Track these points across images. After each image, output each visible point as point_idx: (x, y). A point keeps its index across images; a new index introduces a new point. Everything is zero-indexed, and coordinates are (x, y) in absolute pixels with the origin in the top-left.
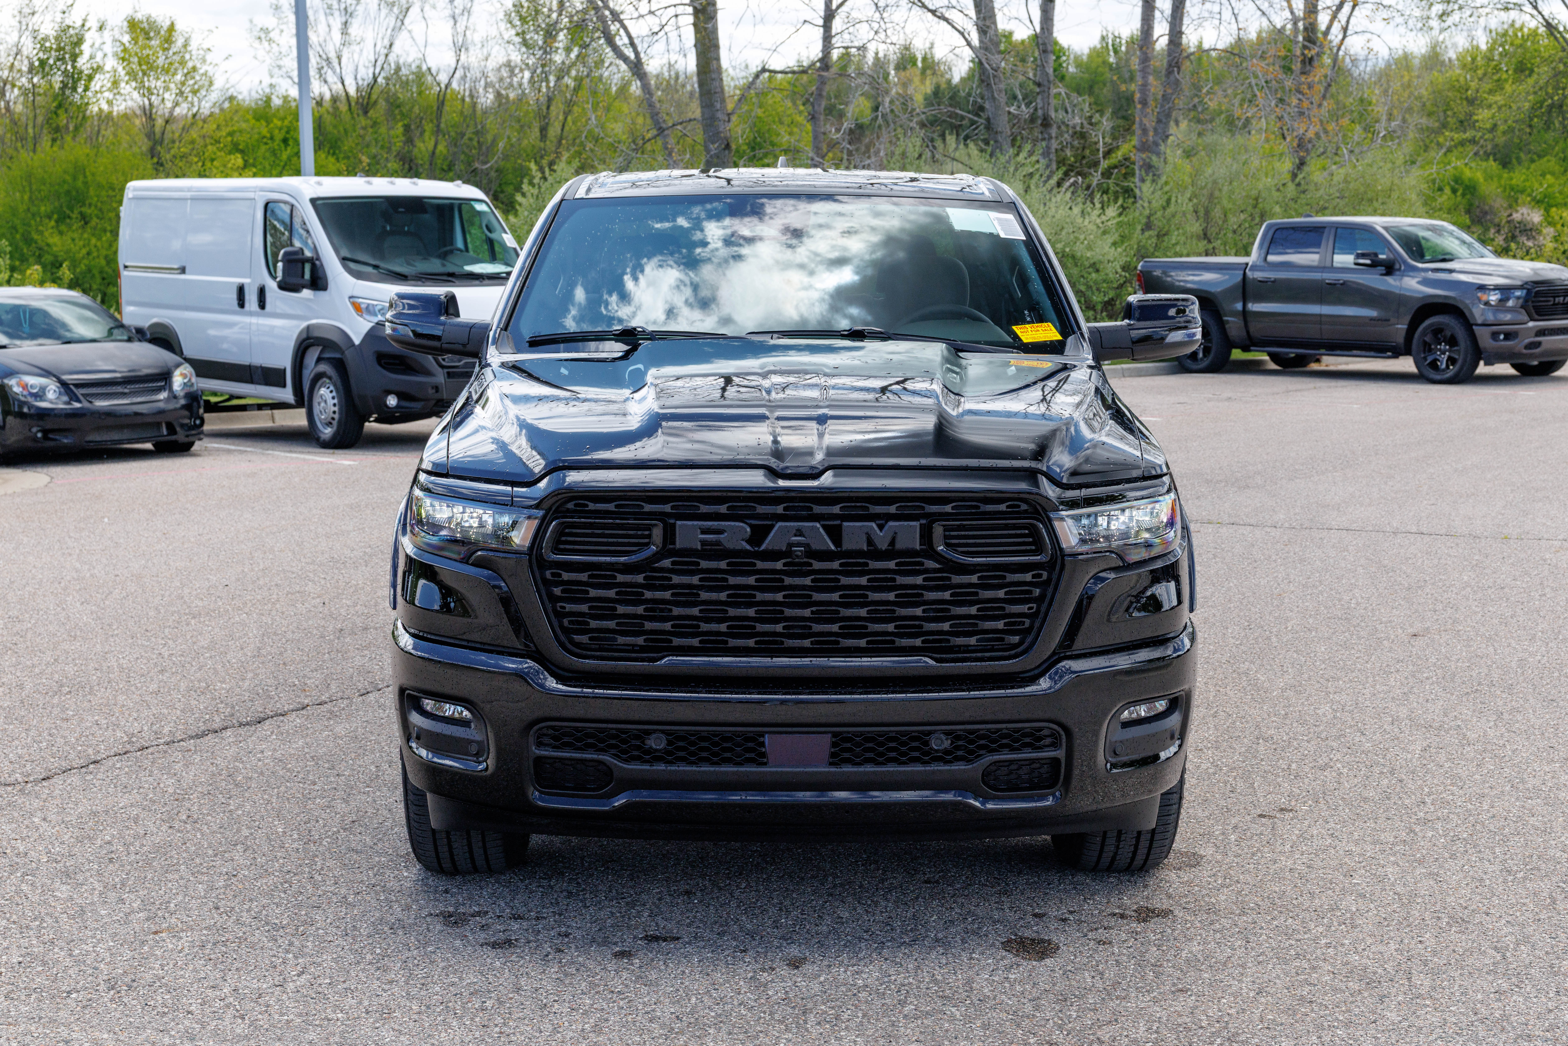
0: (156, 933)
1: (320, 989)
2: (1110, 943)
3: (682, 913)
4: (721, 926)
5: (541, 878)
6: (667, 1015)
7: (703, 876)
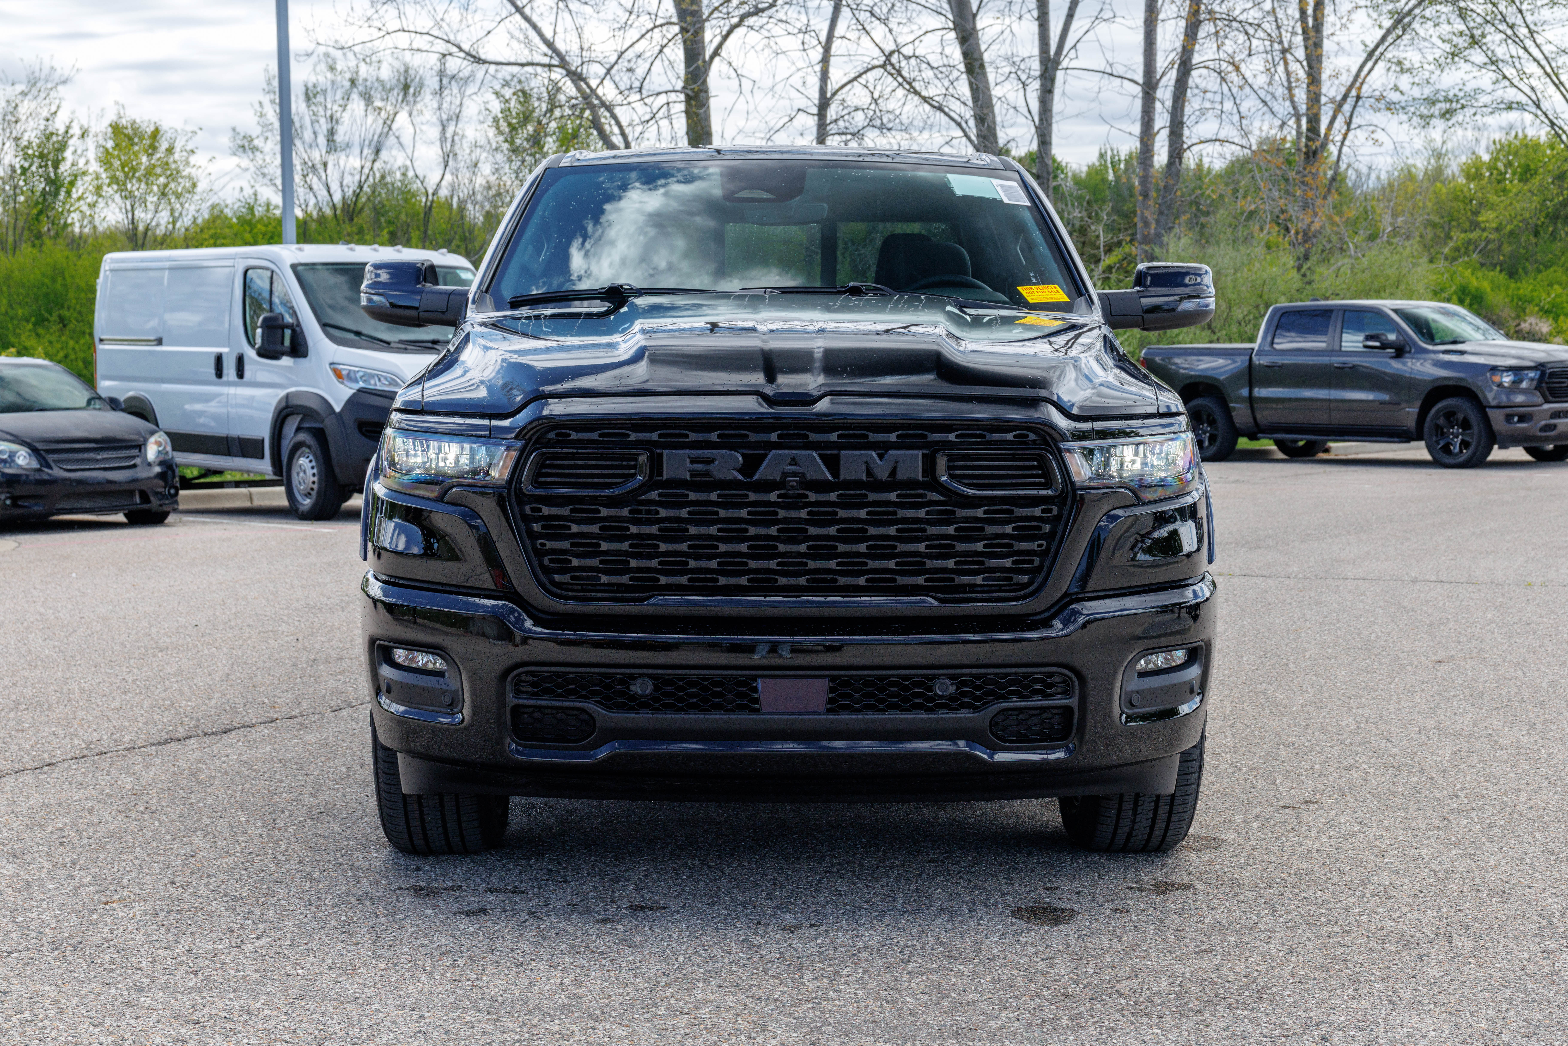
0: (106, 903)
1: (280, 950)
2: (1128, 911)
3: (670, 887)
4: (712, 897)
5: (519, 858)
6: (653, 971)
7: (693, 858)
